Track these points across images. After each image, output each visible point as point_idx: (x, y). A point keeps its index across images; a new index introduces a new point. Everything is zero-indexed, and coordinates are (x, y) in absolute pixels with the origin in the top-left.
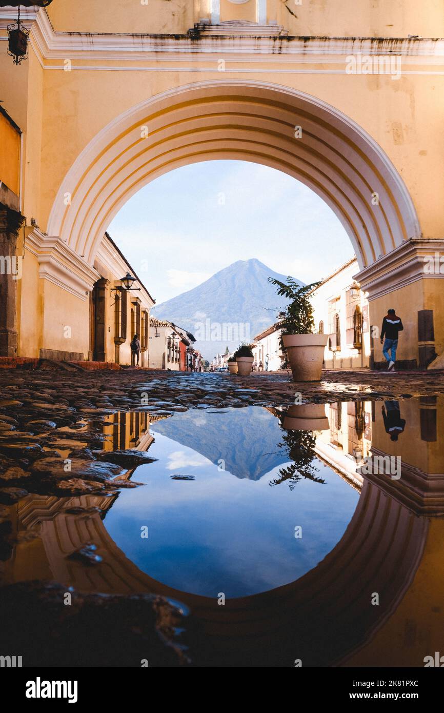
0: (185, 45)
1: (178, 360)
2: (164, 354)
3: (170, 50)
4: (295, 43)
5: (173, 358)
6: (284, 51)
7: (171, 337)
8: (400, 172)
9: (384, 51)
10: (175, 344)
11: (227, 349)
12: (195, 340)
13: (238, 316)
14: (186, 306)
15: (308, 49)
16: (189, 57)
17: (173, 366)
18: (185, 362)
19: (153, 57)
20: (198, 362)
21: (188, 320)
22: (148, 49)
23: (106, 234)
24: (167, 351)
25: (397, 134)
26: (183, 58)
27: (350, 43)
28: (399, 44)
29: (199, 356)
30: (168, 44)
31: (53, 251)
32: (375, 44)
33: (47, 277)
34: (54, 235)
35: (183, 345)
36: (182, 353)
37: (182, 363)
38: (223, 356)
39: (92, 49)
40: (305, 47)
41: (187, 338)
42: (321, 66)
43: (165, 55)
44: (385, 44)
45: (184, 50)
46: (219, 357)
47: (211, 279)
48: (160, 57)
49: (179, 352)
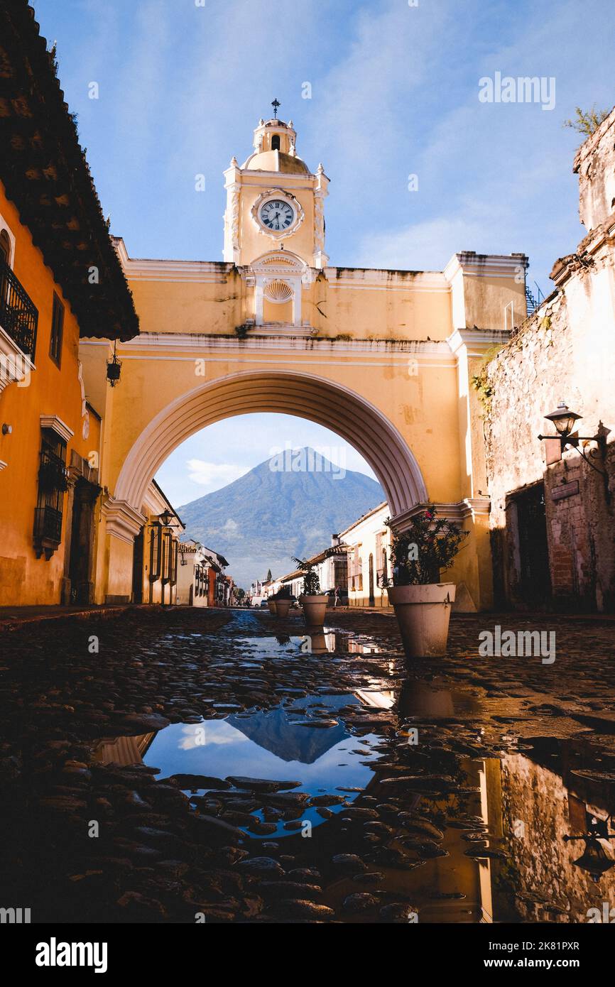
0: (234, 343)
1: (206, 593)
2: (192, 586)
3: (221, 346)
4: (324, 342)
5: (201, 590)
6: (315, 347)
7: (201, 565)
8: (410, 447)
9: (396, 350)
10: (204, 572)
11: (270, 573)
12: (227, 565)
13: (285, 526)
14: (213, 512)
15: (335, 348)
16: (237, 351)
17: (200, 602)
18: (214, 594)
19: (207, 351)
20: (231, 592)
21: (215, 532)
22: (203, 344)
23: (154, 481)
24: (195, 582)
25: (408, 414)
26: (231, 351)
27: (368, 343)
28: (408, 344)
29: (231, 583)
30: (220, 341)
31: (119, 511)
32: (389, 344)
33: (112, 533)
34: (119, 499)
35: (213, 572)
36: (211, 584)
37: (211, 596)
38: (264, 584)
39: (157, 344)
40: (332, 345)
41: (217, 562)
42: (346, 359)
43: (217, 349)
44: (397, 345)
45: (232, 346)
46: (259, 585)
47: (248, 475)
48: (213, 351)
49: (207, 582)
